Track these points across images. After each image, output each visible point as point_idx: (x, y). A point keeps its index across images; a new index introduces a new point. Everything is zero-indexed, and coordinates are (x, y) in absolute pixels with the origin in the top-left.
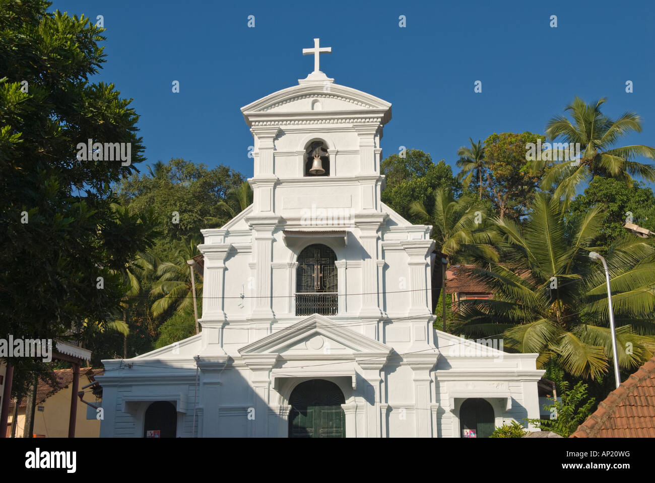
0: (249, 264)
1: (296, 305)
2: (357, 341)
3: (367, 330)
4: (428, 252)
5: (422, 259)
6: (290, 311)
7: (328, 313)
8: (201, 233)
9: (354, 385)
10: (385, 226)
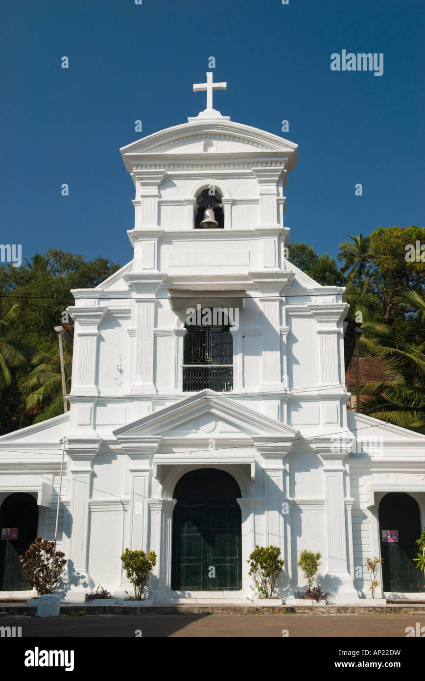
0: (128, 331)
1: (184, 379)
2: (256, 423)
3: (268, 409)
4: (340, 319)
5: (333, 327)
6: (176, 386)
7: (222, 389)
8: (70, 293)
9: (253, 474)
10: (290, 287)
